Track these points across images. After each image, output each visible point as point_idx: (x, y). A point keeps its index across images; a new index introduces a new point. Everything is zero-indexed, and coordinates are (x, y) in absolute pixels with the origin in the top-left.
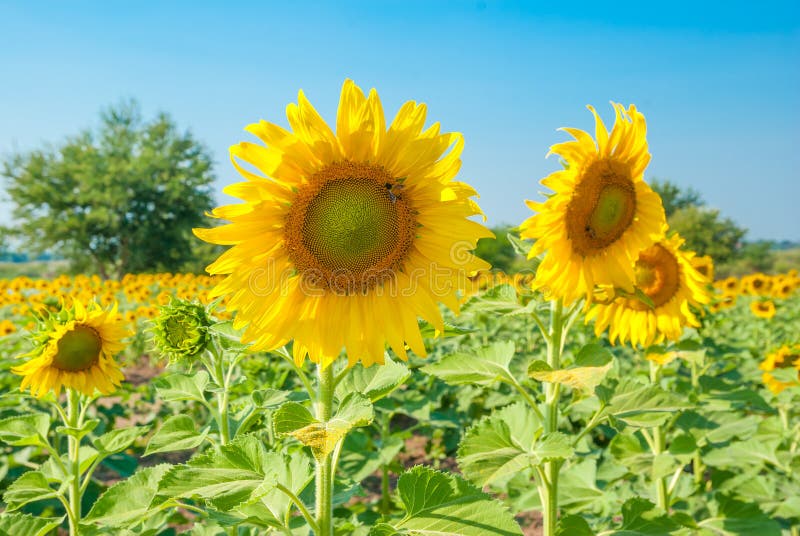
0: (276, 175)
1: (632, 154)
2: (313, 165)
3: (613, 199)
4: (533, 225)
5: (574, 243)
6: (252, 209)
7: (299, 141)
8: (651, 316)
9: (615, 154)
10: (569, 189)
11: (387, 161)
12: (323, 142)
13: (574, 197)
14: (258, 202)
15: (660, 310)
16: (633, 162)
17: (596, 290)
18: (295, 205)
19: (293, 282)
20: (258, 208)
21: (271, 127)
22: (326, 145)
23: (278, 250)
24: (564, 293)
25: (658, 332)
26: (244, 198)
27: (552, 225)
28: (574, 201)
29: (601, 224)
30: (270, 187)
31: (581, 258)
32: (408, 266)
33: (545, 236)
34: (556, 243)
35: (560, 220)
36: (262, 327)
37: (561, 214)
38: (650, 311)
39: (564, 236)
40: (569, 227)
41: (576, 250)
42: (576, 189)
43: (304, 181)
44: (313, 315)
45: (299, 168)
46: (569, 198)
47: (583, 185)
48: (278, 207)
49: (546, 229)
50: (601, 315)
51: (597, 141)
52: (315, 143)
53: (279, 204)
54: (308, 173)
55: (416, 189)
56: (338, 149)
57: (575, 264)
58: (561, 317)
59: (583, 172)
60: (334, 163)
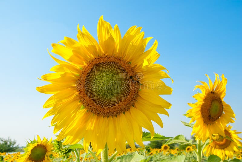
0: (70, 60)
1: (221, 90)
2: (89, 57)
3: (216, 105)
4: (191, 112)
5: (204, 119)
6: (60, 77)
7: (81, 45)
8: (223, 151)
9: (215, 90)
10: (202, 100)
11: (122, 54)
12: (92, 45)
13: (203, 103)
14: (63, 73)
15: (226, 149)
16: (221, 93)
17: (213, 136)
18: (82, 75)
19: (82, 111)
20: (63, 76)
21: (69, 39)
22: (94, 47)
23: (75, 97)
24: (202, 136)
25: (226, 156)
26: (57, 71)
27: (197, 112)
28: (203, 105)
29: (213, 113)
30: (69, 67)
31: (207, 125)
32: (136, 104)
33: (195, 115)
34: (198, 118)
35: (199, 111)
36: (66, 133)
37: (199, 109)
38: (223, 149)
39: (201, 116)
40: (202, 113)
41: (205, 122)
42: (204, 101)
43: (85, 64)
44: (92, 128)
45: (82, 58)
46: (201, 103)
47: (206, 99)
48: (73, 76)
49: (196, 113)
50: (207, 150)
51: (210, 86)
52: (88, 46)
53: (73, 74)
54: (87, 61)
55: (137, 67)
56: (100, 50)
57: (205, 127)
58: (201, 146)
59: (206, 95)
60: (98, 56)
